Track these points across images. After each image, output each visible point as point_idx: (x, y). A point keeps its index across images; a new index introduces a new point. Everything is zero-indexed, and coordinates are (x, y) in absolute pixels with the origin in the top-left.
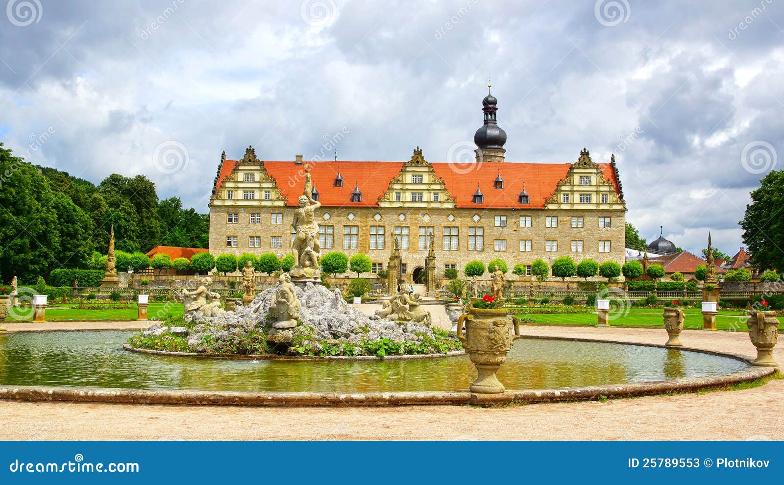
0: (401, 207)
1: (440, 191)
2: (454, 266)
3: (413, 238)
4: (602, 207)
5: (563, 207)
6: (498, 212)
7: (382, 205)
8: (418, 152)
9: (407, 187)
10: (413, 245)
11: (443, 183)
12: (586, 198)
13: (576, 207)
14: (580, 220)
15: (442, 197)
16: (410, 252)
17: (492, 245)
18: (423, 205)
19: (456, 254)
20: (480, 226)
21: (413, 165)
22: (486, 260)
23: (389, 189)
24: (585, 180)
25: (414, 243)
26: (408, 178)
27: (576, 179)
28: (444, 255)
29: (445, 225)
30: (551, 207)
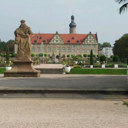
0: (54, 43)
2: (64, 55)
4: (93, 43)
5: (86, 43)
6: (73, 44)
7: (50, 43)
8: (57, 32)
9: (55, 39)
11: (62, 38)
12: (90, 42)
13: (88, 43)
14: (89, 46)
15: (62, 41)
17: (72, 51)
18: (58, 43)
19: (65, 53)
20: (69, 47)
21: (56, 35)
22: (70, 54)
23: (51, 40)
24: (90, 38)
25: (56, 51)
26: (55, 37)
27: (89, 38)
29: (62, 47)
30: (83, 43)
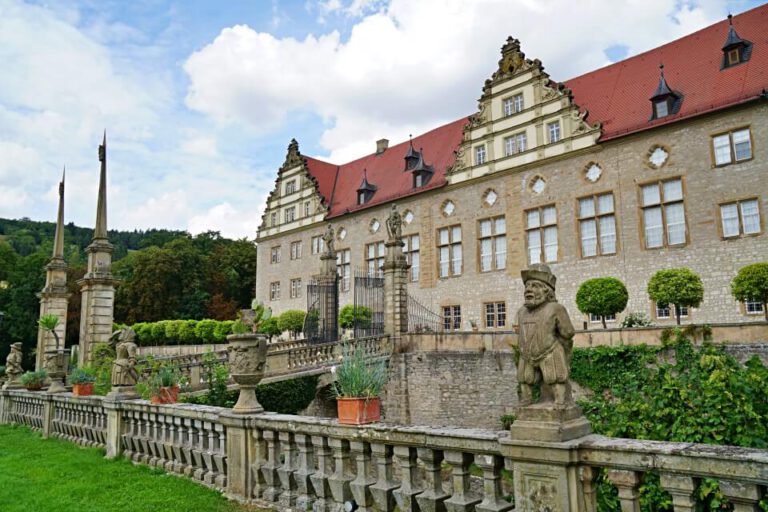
0: (486, 175)
1: (559, 117)
3: (514, 239)
6: (720, 125)
7: (454, 179)
8: (512, 47)
9: (496, 127)
10: (513, 257)
15: (569, 126)
16: (510, 274)
17: (711, 221)
18: (527, 159)
19: (613, 263)
20: (669, 176)
21: (505, 76)
23: (463, 143)
25: (515, 252)
26: (496, 108)
28: (583, 271)
29: (580, 195)
